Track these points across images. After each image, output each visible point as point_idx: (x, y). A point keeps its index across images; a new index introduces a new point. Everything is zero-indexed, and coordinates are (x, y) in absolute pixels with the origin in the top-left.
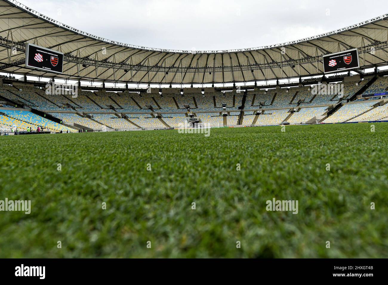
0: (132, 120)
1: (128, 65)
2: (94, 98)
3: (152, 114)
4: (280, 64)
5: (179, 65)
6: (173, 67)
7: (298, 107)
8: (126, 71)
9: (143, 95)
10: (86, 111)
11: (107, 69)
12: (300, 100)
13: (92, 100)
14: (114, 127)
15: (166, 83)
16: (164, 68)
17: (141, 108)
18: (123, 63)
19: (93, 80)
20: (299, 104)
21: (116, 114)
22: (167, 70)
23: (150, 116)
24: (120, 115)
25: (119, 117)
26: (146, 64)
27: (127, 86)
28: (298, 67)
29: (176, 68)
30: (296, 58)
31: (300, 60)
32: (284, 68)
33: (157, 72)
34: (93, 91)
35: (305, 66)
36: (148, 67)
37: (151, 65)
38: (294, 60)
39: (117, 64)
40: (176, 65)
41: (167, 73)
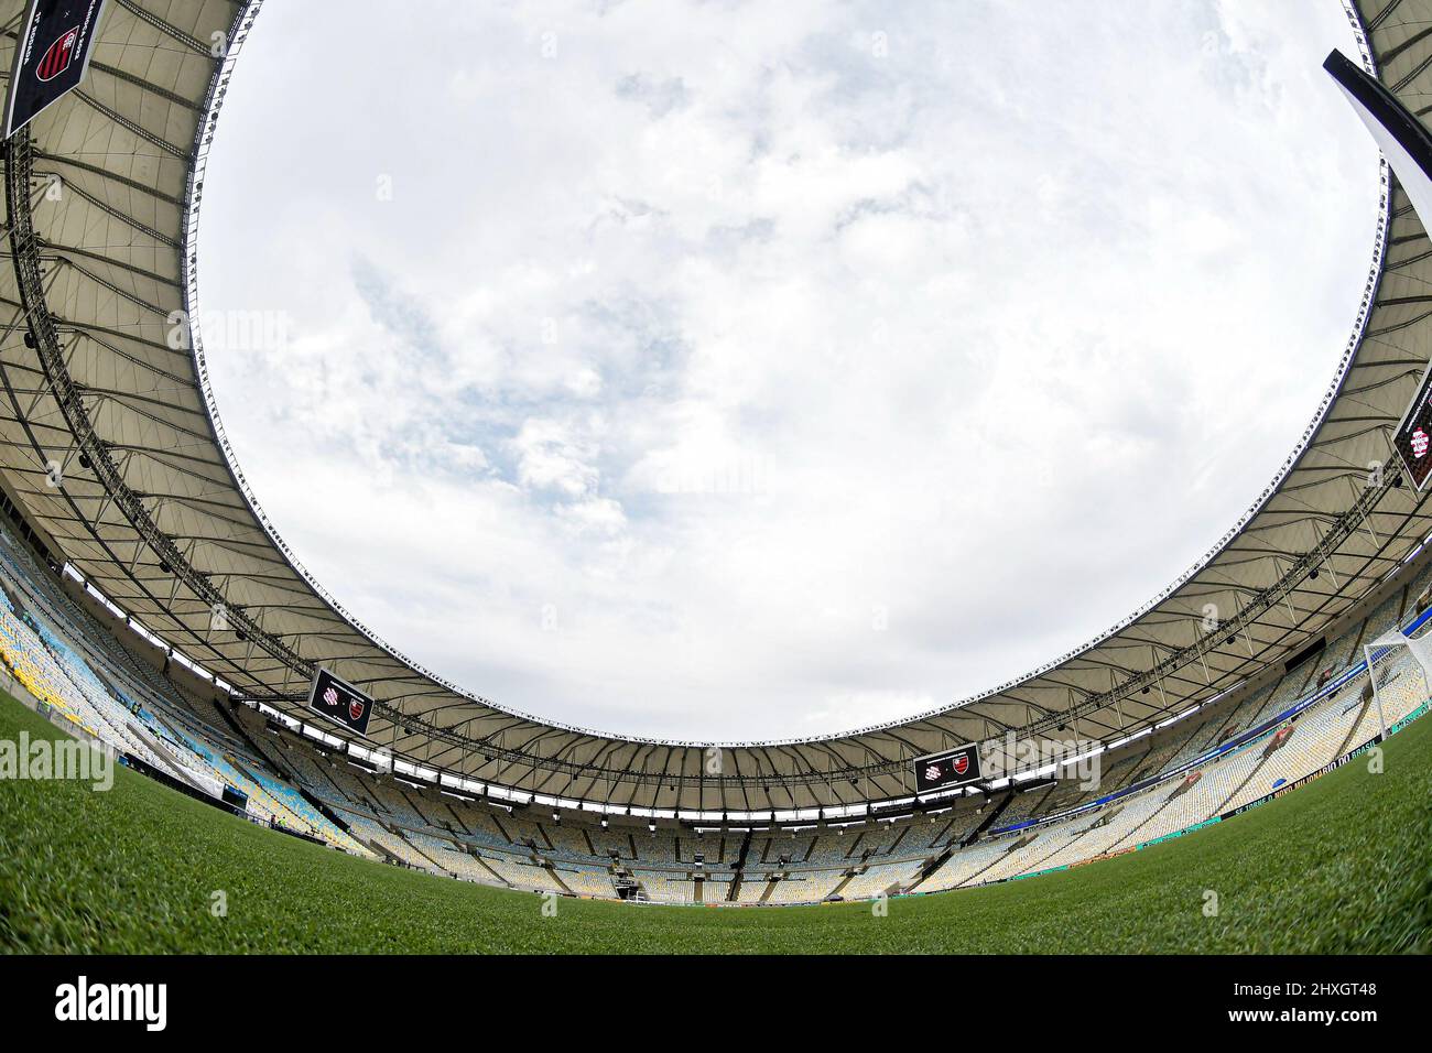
0: (489, 863)
1: (495, 747)
2: (416, 799)
3: (533, 859)
4: (826, 776)
5: (605, 763)
6: (590, 766)
7: (863, 865)
8: (488, 759)
9: (518, 814)
10: (398, 823)
11: (450, 746)
12: (867, 851)
13: (411, 803)
14: (449, 867)
15: (570, 798)
16: (571, 765)
17: (511, 842)
18: (483, 742)
19: (419, 763)
20: (865, 857)
21: (455, 843)
22: (577, 770)
23: (527, 860)
24: (464, 846)
25: (462, 851)
26: (532, 752)
27: (486, 789)
28: (864, 783)
29: (596, 768)
30: (860, 765)
31: (868, 768)
32: (835, 785)
33: (555, 771)
34: (415, 786)
35: (877, 779)
36: (535, 758)
37: (543, 755)
38: (856, 768)
39: (471, 741)
40: (598, 764)
41: (575, 778)
